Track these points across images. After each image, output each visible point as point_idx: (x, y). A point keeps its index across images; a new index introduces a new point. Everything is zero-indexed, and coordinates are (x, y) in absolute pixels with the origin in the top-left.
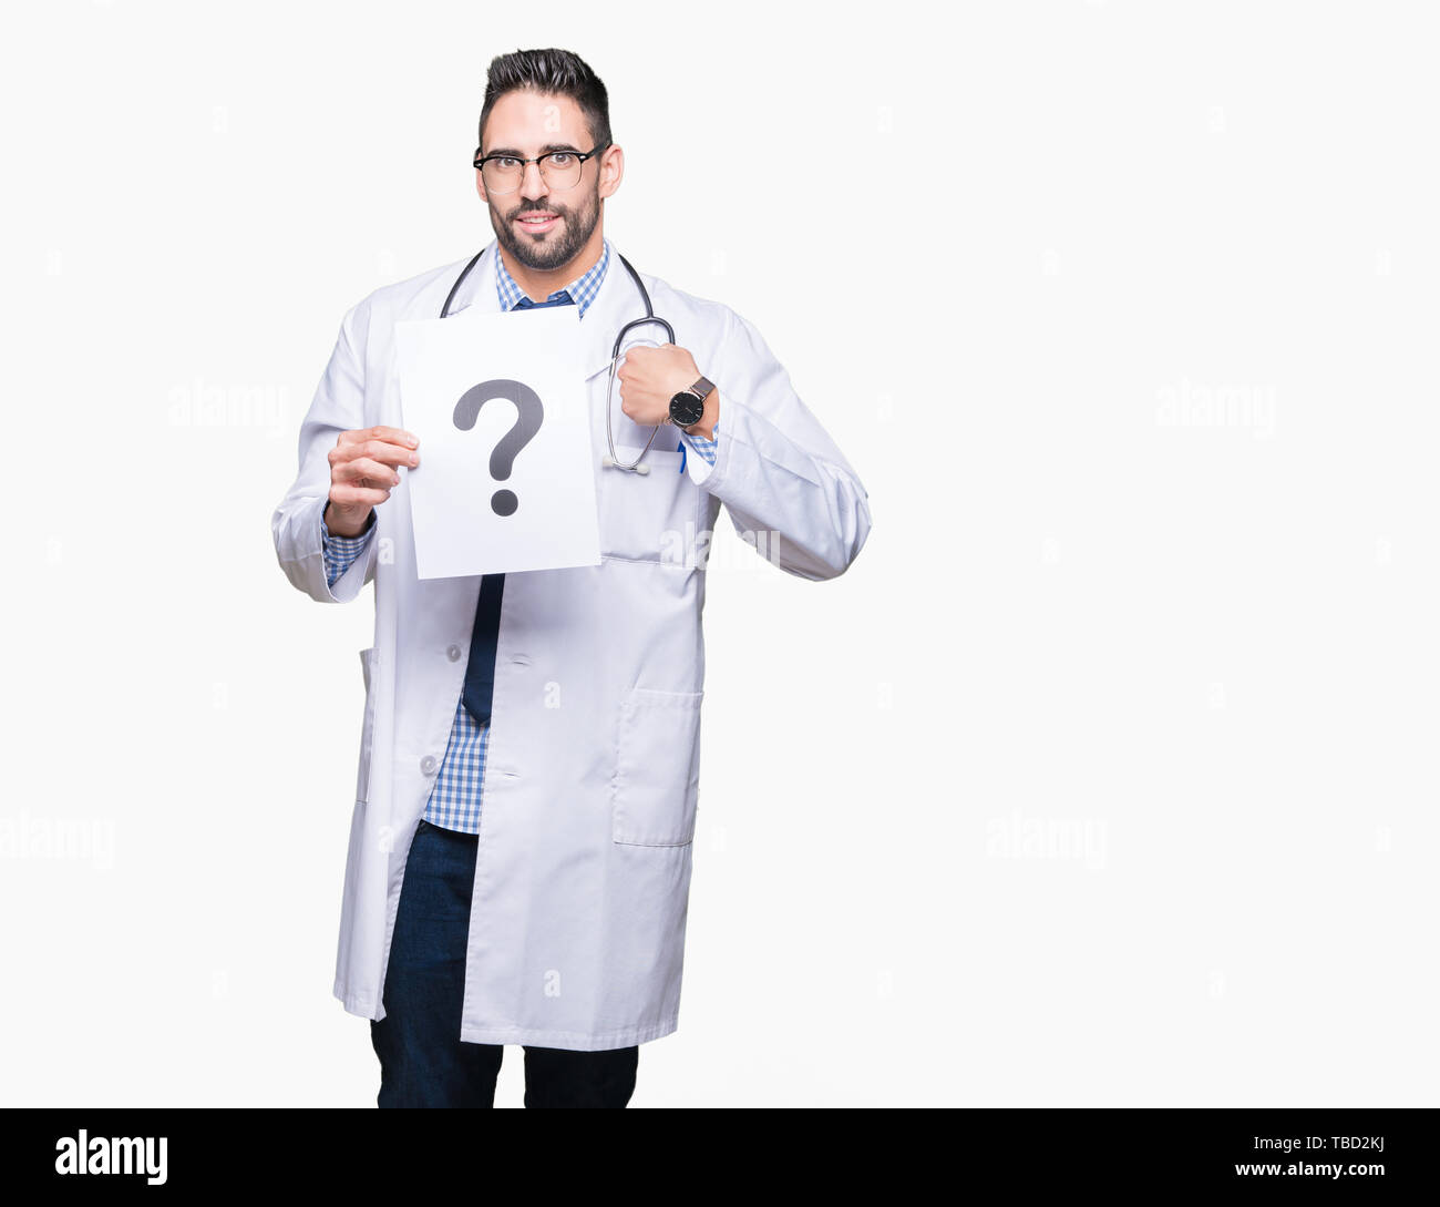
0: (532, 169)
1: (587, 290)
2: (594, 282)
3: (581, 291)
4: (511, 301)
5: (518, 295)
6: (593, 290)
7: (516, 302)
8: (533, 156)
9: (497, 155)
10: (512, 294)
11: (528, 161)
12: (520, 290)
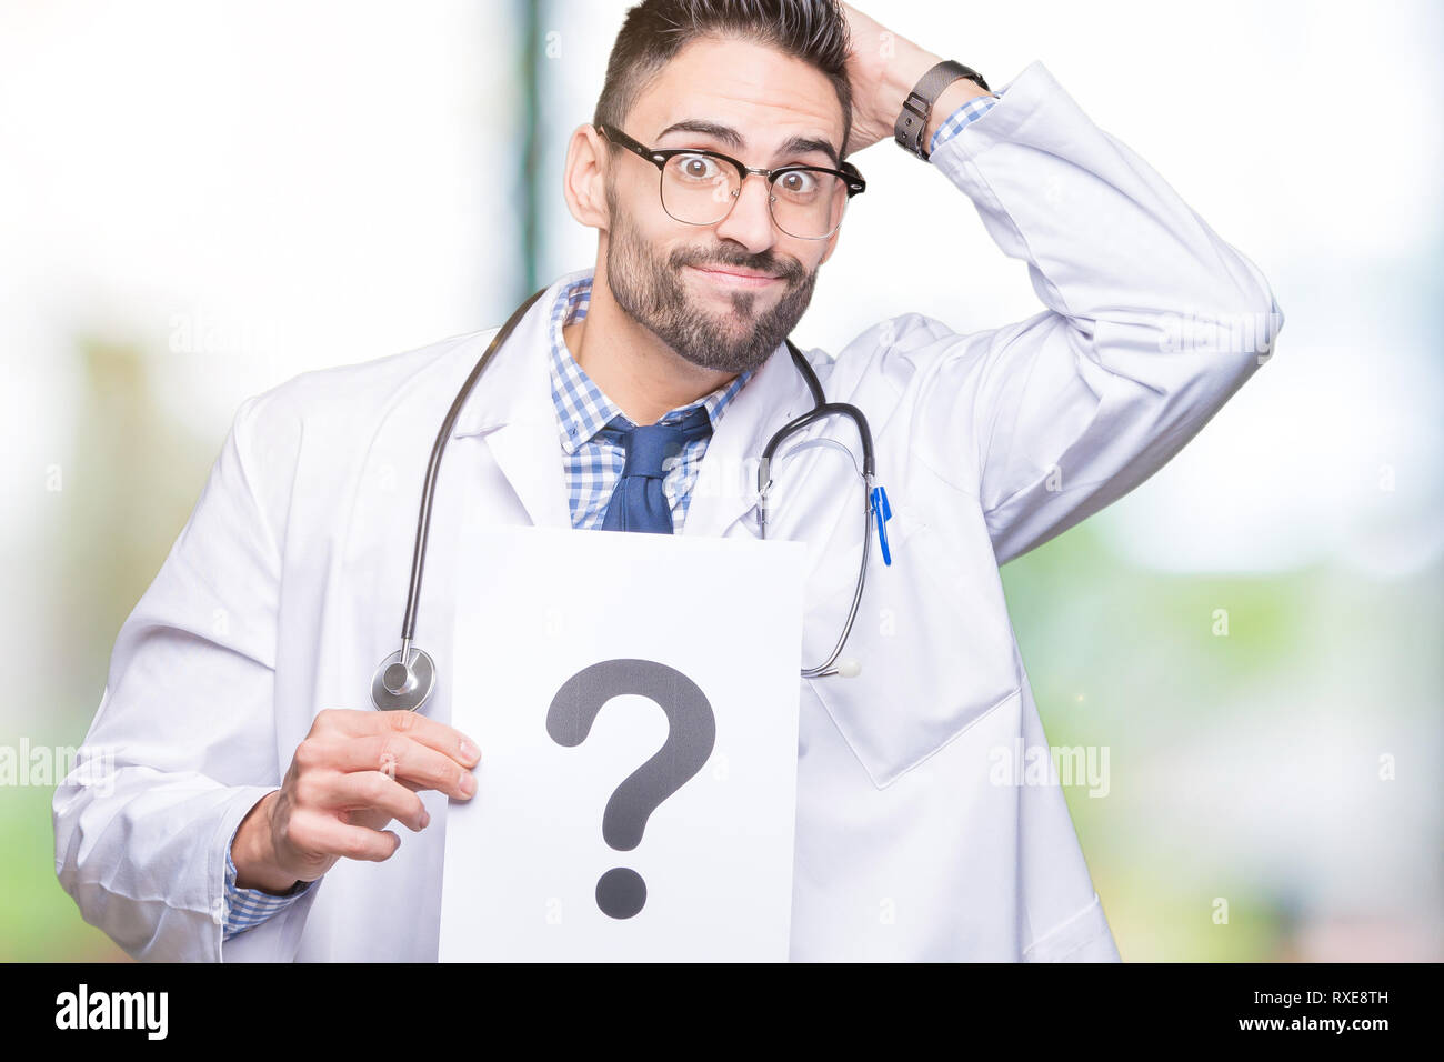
4: (588, 422)
5: (604, 412)
7: (600, 425)
10: (592, 408)
12: (607, 401)
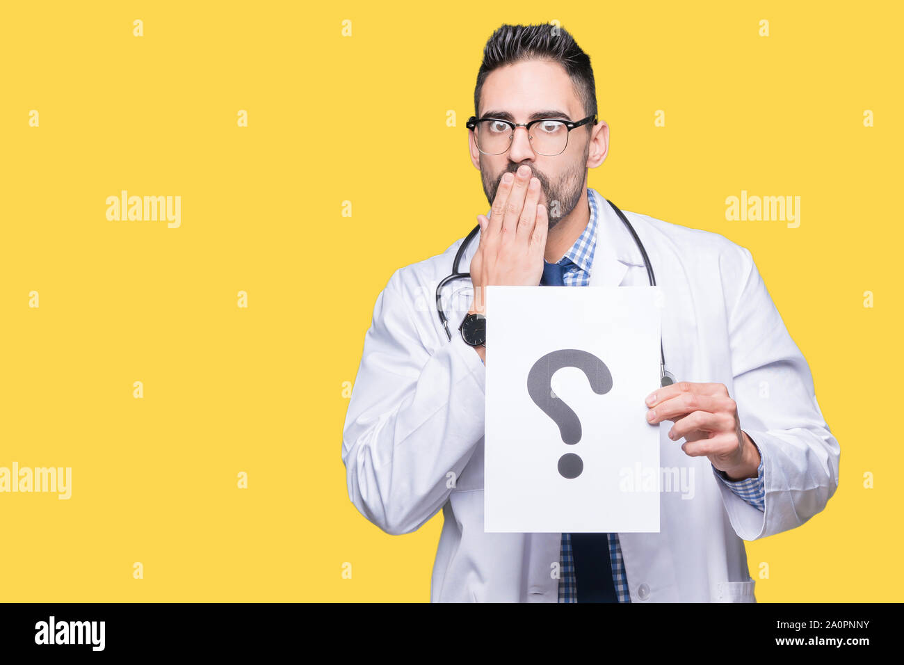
0: (521, 133)
1: (585, 251)
2: (589, 242)
3: (579, 253)
6: (590, 249)
8: (522, 121)
9: (490, 117)
11: (518, 125)
